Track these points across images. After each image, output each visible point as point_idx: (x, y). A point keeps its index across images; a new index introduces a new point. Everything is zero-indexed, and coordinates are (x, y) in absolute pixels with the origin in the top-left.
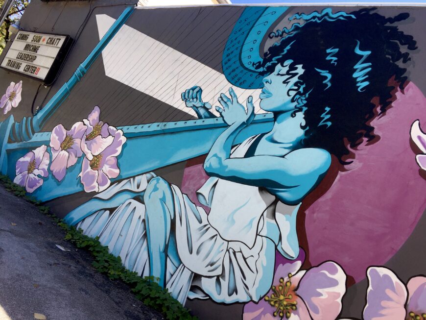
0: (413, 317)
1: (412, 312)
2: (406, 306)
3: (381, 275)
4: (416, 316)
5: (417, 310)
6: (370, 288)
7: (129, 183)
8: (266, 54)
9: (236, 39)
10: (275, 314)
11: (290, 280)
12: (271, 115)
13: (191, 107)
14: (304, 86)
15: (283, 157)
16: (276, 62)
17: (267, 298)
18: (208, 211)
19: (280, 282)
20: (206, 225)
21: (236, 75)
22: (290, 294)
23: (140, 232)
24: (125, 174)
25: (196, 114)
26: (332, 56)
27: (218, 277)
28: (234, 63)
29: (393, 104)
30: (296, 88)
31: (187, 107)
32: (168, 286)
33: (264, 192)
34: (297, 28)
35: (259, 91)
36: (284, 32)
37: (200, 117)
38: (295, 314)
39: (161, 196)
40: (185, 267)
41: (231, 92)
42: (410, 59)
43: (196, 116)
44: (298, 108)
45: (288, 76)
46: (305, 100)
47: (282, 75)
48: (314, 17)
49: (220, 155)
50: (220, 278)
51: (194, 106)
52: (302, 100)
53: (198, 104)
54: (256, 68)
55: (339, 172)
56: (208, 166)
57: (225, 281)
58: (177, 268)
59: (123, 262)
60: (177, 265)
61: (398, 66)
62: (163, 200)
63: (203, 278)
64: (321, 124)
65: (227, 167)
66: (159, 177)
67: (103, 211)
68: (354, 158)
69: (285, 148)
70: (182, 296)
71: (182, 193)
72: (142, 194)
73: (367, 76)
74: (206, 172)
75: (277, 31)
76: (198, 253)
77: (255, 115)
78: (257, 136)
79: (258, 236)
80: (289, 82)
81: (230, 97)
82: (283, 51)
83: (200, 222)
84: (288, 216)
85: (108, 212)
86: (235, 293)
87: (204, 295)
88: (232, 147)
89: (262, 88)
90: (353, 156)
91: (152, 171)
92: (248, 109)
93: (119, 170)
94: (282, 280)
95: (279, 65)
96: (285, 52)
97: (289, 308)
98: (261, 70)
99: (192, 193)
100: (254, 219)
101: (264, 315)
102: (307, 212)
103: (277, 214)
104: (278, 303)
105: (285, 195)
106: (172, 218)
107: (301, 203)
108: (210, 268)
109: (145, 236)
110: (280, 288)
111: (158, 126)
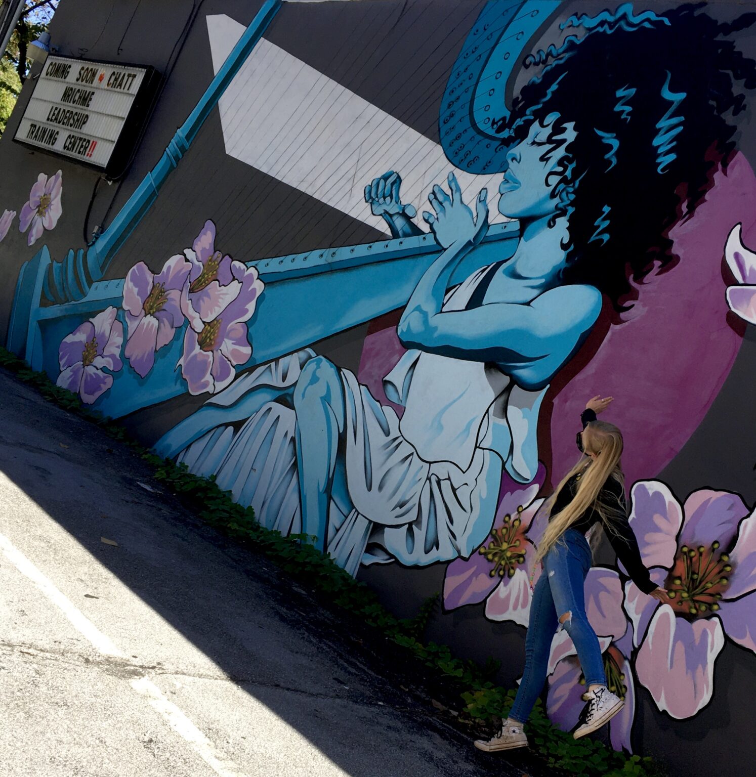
0: (685, 553)
1: (685, 546)
2: (678, 538)
3: (651, 492)
4: (691, 551)
5: (693, 542)
6: (633, 515)
7: (268, 372)
8: (516, 102)
9: (466, 69)
10: (493, 573)
11: (520, 516)
12: (515, 226)
13: (381, 215)
14: (574, 165)
15: (528, 304)
16: (532, 117)
17: (482, 550)
18: (400, 412)
19: (505, 522)
20: (397, 438)
21: (462, 147)
22: (518, 540)
23: (285, 459)
24: (260, 356)
25: (389, 230)
26: (623, 104)
27: (410, 524)
28: (460, 121)
29: (707, 197)
30: (560, 169)
31: (374, 215)
32: (330, 549)
33: (493, 370)
34: (572, 46)
35: (500, 177)
36: (549, 54)
37: (395, 234)
38: (521, 570)
39: (323, 393)
40: (359, 513)
41: (452, 180)
42: (744, 107)
43: (388, 232)
44: (561, 209)
45: (549, 147)
46: (573, 193)
47: (540, 144)
48: (602, 23)
49: (424, 308)
50: (414, 526)
51: (386, 212)
52: (568, 193)
53: (393, 209)
54: (498, 131)
55: (612, 325)
56: (405, 330)
57: (421, 530)
58: (346, 517)
59: (257, 515)
60: (346, 512)
61: (724, 121)
62: (326, 400)
63: (386, 529)
64: (593, 238)
65: (436, 328)
66: (321, 357)
67: (222, 428)
68: (636, 298)
69: (533, 287)
70: (353, 562)
71: (359, 384)
72: (290, 391)
73: (674, 143)
74: (401, 342)
75: (538, 52)
76: (380, 488)
77: (489, 226)
78: (489, 266)
79: (477, 449)
80: (550, 158)
81: (449, 192)
82: (545, 95)
83: (387, 433)
84: (527, 409)
85: (231, 429)
86: (435, 548)
87: (387, 557)
88: (447, 291)
89: (505, 172)
90: (634, 295)
91: (309, 346)
92: (477, 216)
93: (250, 348)
94: (507, 519)
95: (537, 123)
96: (549, 97)
97: (513, 561)
98: (505, 134)
99: (376, 381)
100: (473, 420)
101: (476, 577)
102: (556, 401)
103: (510, 408)
104: (499, 555)
105: (526, 373)
106: (341, 431)
107: (548, 386)
108: (399, 511)
109: (296, 467)
110: (504, 531)
111: (322, 256)
